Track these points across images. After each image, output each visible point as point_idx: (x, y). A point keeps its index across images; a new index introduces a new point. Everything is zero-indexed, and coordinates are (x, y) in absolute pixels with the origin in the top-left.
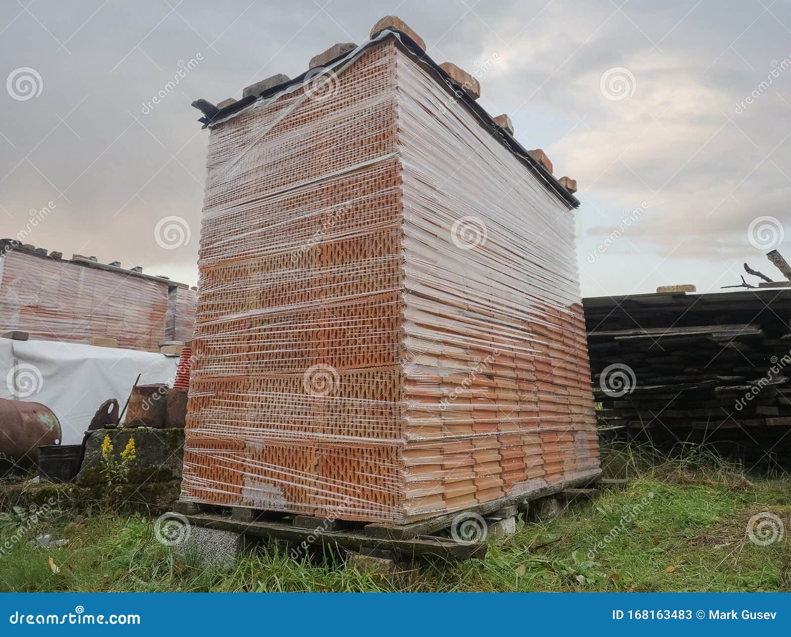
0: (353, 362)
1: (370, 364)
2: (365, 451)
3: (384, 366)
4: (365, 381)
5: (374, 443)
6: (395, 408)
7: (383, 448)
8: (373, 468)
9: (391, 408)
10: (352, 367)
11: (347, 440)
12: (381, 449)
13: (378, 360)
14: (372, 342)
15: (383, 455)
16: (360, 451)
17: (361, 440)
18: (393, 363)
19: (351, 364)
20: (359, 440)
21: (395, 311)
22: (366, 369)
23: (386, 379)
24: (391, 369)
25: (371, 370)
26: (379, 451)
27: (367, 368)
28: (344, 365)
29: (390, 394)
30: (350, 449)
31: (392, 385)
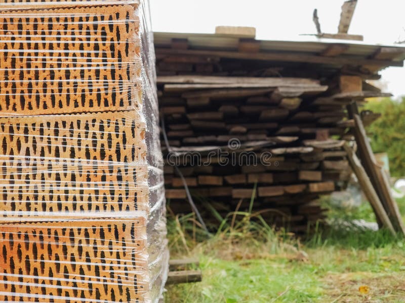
0: (49, 103)
1: (80, 109)
2: (76, 232)
3: (107, 112)
4: (72, 132)
5: (91, 220)
6: (126, 170)
7: (109, 226)
8: (92, 254)
9: (119, 171)
10: (46, 111)
11: (43, 217)
12: (105, 228)
13: (95, 103)
14: (82, 77)
15: (110, 236)
16: (68, 232)
17: (67, 217)
18: (122, 108)
19: (45, 107)
20: (64, 217)
21: (123, 33)
22: (73, 115)
23: (110, 130)
24: (118, 117)
25: (83, 118)
26: (102, 230)
27: (75, 113)
28: (30, 108)
29: (118, 152)
30: (49, 230)
31: (120, 139)
